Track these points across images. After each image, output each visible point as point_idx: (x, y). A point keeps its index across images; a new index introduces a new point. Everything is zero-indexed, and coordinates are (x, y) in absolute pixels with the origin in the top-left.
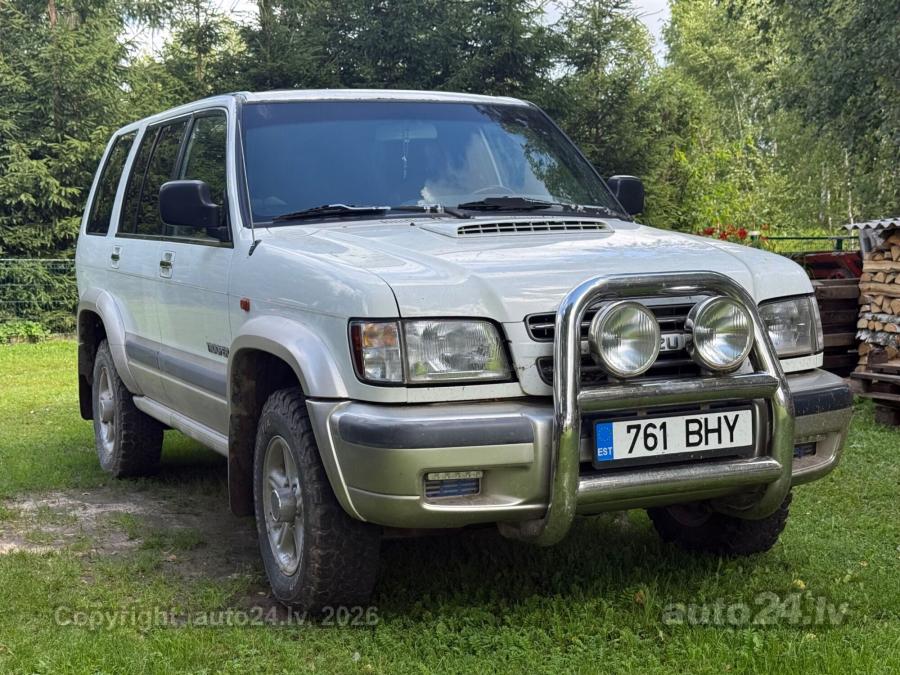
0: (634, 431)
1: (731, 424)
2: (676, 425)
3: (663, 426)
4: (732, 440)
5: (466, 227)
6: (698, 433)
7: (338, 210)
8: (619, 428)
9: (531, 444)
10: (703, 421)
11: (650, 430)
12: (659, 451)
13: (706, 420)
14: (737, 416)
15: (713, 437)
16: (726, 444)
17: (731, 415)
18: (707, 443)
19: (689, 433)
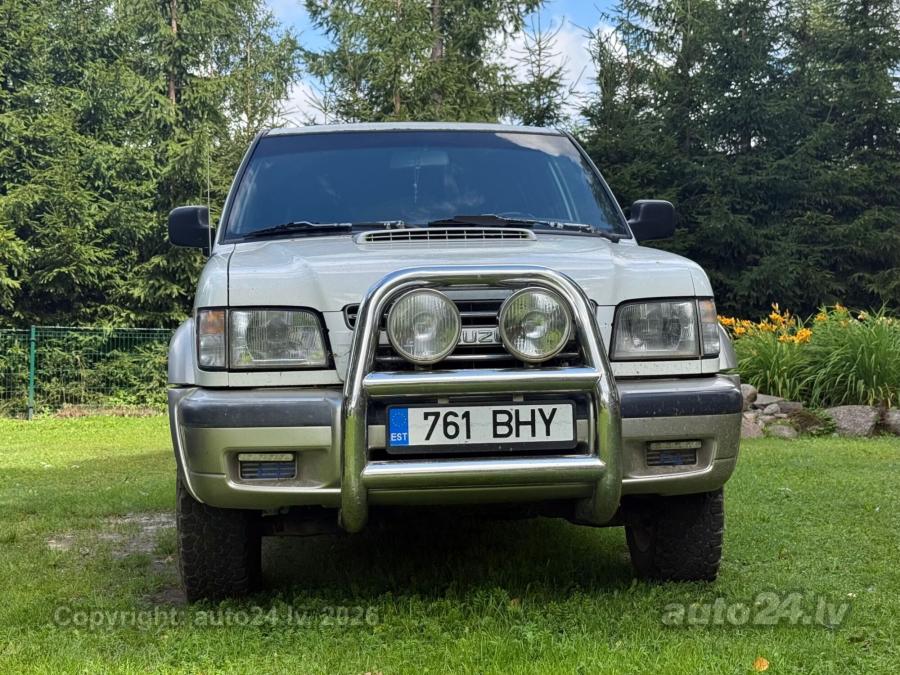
0: (431, 419)
1: (548, 417)
2: (482, 415)
3: (466, 415)
4: (548, 433)
5: (375, 235)
6: (508, 424)
7: (304, 227)
8: (415, 415)
9: (329, 428)
10: (513, 413)
11: (450, 419)
12: (461, 440)
13: (517, 412)
14: (554, 411)
15: (525, 430)
16: (541, 436)
17: (547, 409)
18: (518, 435)
19: (496, 424)
